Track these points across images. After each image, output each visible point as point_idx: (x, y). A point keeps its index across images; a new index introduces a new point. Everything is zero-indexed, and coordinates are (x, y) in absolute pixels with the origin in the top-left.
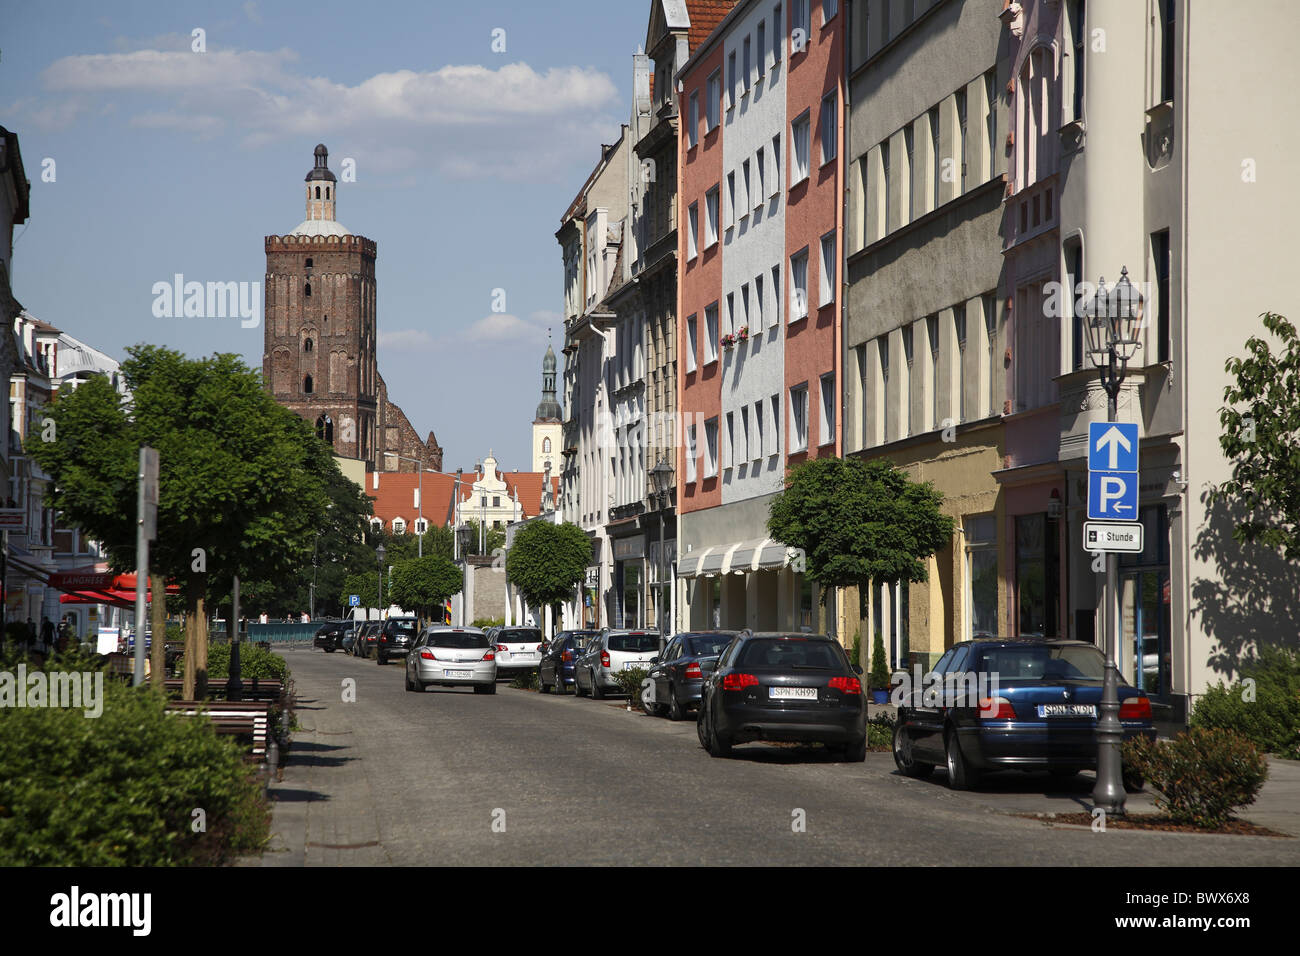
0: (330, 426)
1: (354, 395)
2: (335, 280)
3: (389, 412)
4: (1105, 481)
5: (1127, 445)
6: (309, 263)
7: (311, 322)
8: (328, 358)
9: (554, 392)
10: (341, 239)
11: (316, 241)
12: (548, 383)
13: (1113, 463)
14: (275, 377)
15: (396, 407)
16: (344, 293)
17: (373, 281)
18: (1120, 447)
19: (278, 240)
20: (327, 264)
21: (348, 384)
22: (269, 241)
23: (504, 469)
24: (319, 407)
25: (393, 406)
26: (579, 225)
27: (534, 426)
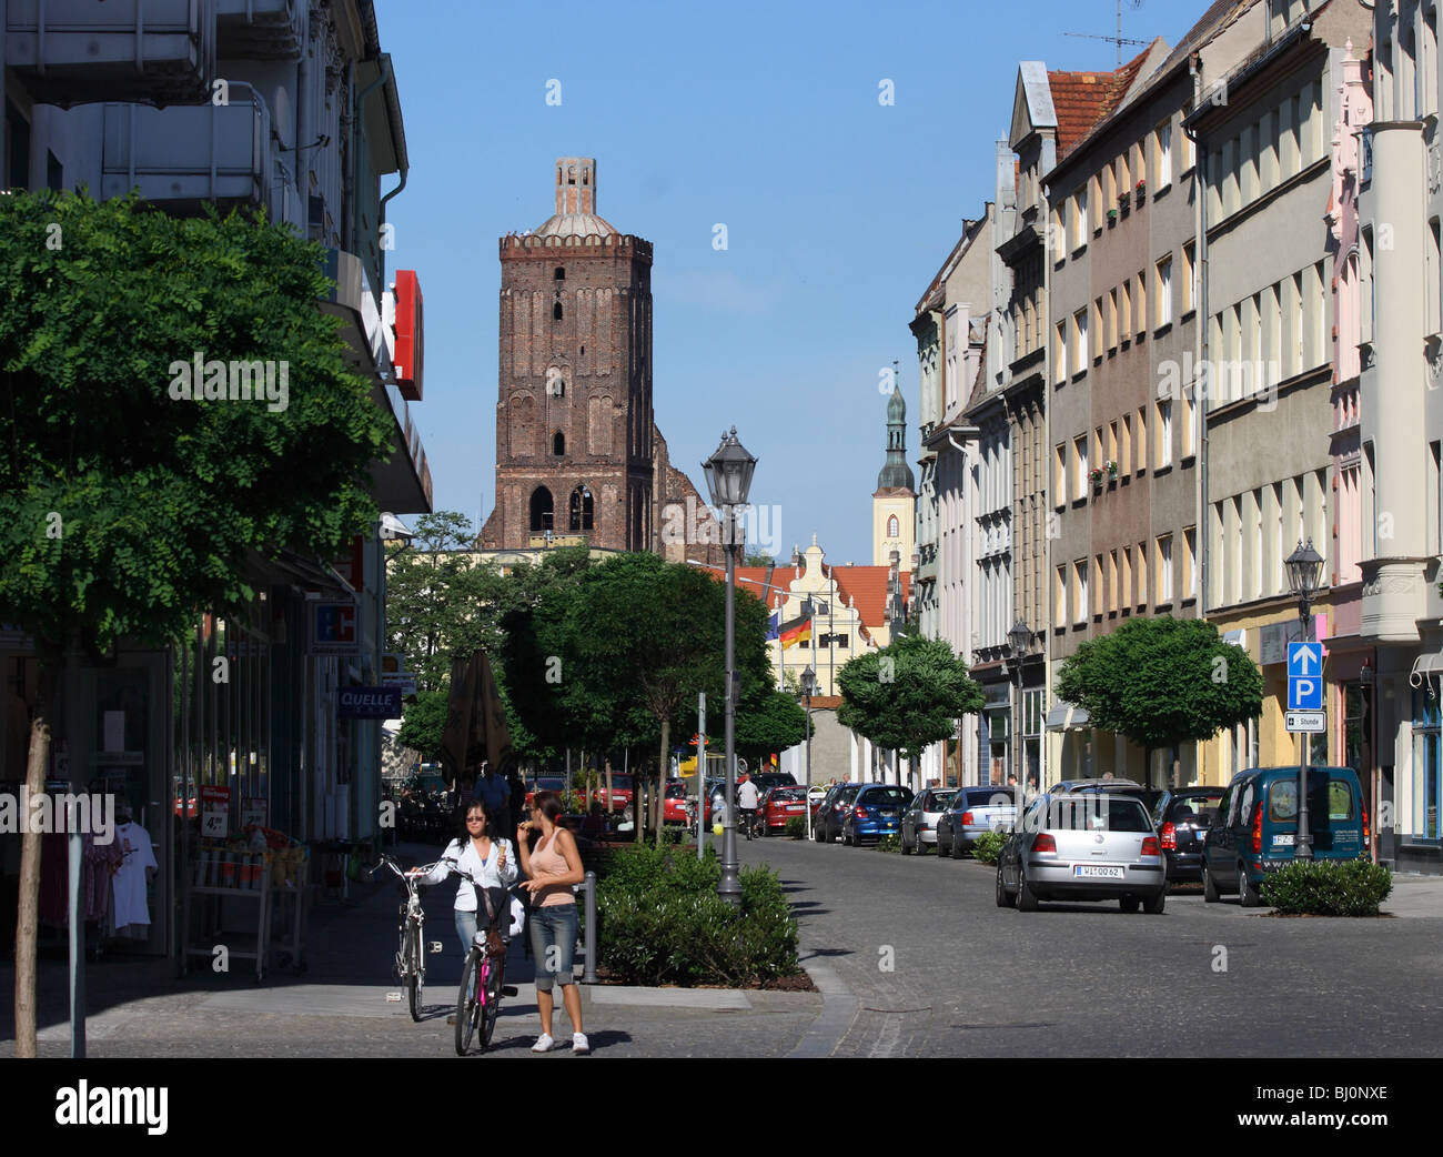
0: (589, 502)
1: (623, 458)
2: (597, 297)
3: (672, 482)
4: (1299, 683)
5: (1314, 658)
6: (560, 274)
7: (562, 356)
8: (585, 407)
9: (904, 451)
10: (603, 240)
11: (569, 243)
12: (895, 438)
13: (1305, 671)
14: (514, 435)
15: (681, 474)
16: (608, 316)
17: (649, 298)
18: (1309, 659)
19: (517, 243)
20: (585, 275)
21: (614, 443)
22: (505, 245)
23: (832, 562)
24: (574, 475)
25: (676, 472)
26: (936, 317)
27: (876, 500)
